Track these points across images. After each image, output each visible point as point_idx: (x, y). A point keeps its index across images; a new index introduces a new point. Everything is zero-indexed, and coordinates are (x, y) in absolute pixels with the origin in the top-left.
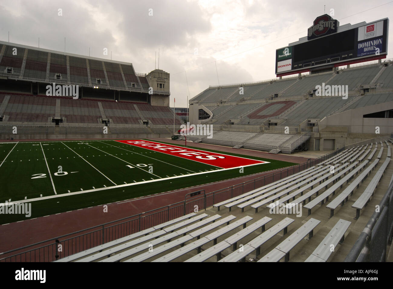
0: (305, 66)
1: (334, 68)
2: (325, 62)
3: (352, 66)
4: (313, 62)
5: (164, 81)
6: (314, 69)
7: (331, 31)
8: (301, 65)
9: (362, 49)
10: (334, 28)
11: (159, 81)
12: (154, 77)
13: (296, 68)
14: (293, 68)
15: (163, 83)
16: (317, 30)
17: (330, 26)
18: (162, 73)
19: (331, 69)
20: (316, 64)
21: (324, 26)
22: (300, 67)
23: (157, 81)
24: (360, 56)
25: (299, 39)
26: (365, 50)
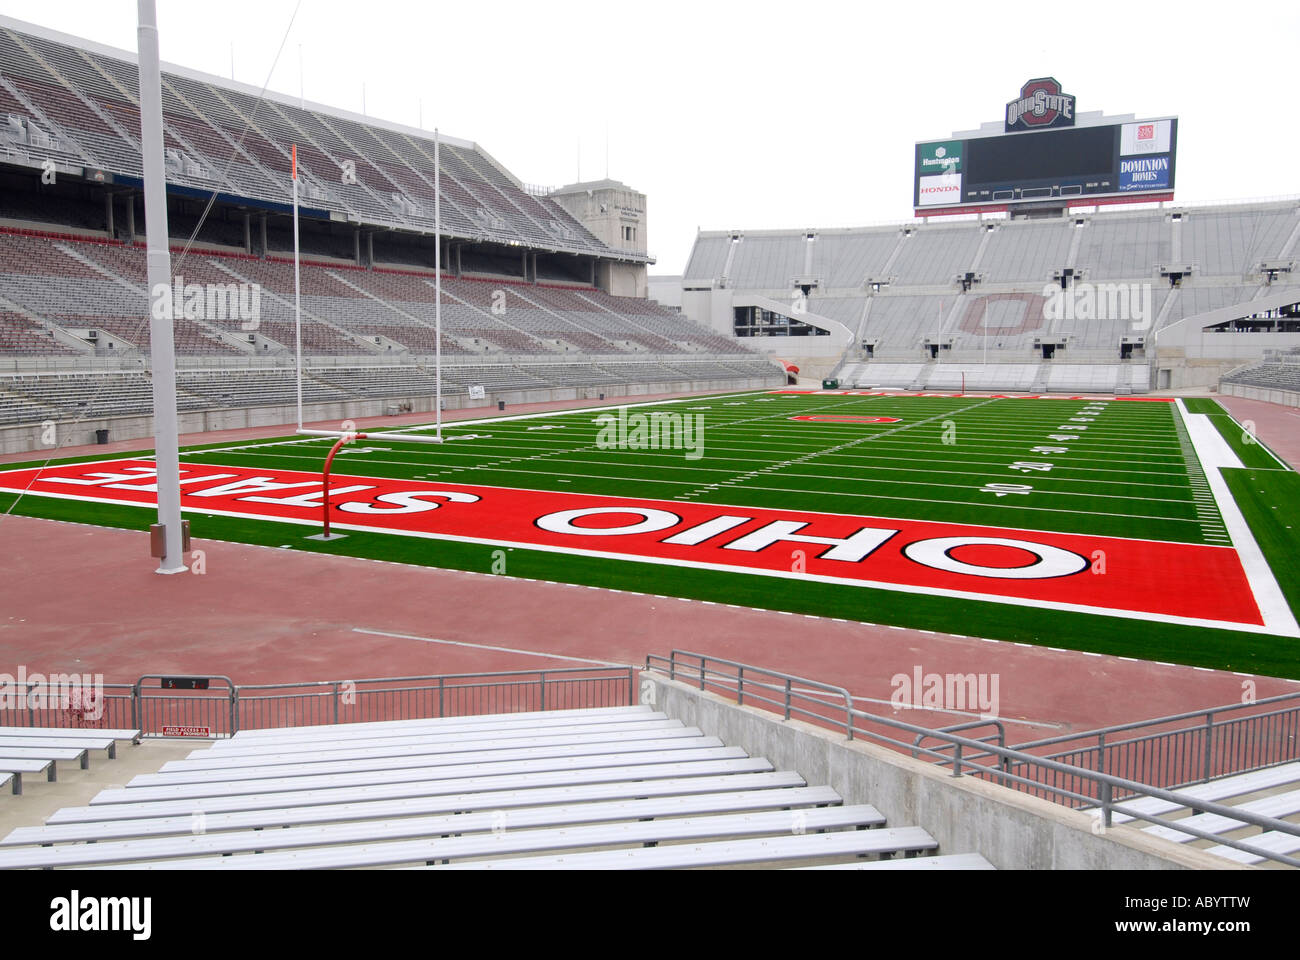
0: (998, 197)
1: (1065, 210)
2: (1046, 193)
3: (1103, 208)
4: (1018, 190)
5: (634, 218)
6: (1019, 208)
7: (1062, 121)
8: (987, 193)
9: (1129, 175)
10: (1069, 116)
11: (626, 220)
12: (616, 207)
13: (972, 199)
14: (964, 198)
15: (632, 225)
16: (1030, 112)
17: (1060, 109)
18: (630, 194)
19: (1058, 211)
20: (1026, 195)
21: (1048, 107)
22: (985, 198)
23: (621, 219)
24: (1126, 191)
25: (982, 125)
26: (1136, 177)
